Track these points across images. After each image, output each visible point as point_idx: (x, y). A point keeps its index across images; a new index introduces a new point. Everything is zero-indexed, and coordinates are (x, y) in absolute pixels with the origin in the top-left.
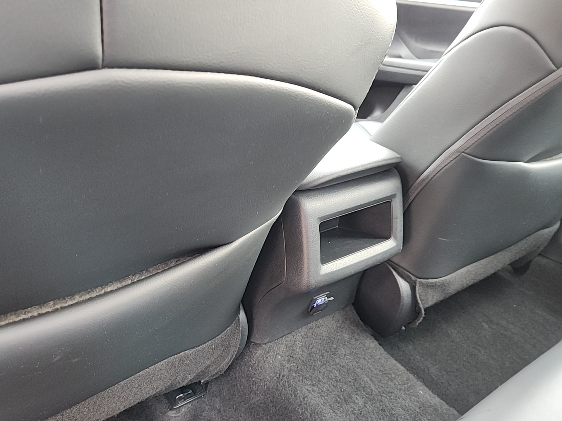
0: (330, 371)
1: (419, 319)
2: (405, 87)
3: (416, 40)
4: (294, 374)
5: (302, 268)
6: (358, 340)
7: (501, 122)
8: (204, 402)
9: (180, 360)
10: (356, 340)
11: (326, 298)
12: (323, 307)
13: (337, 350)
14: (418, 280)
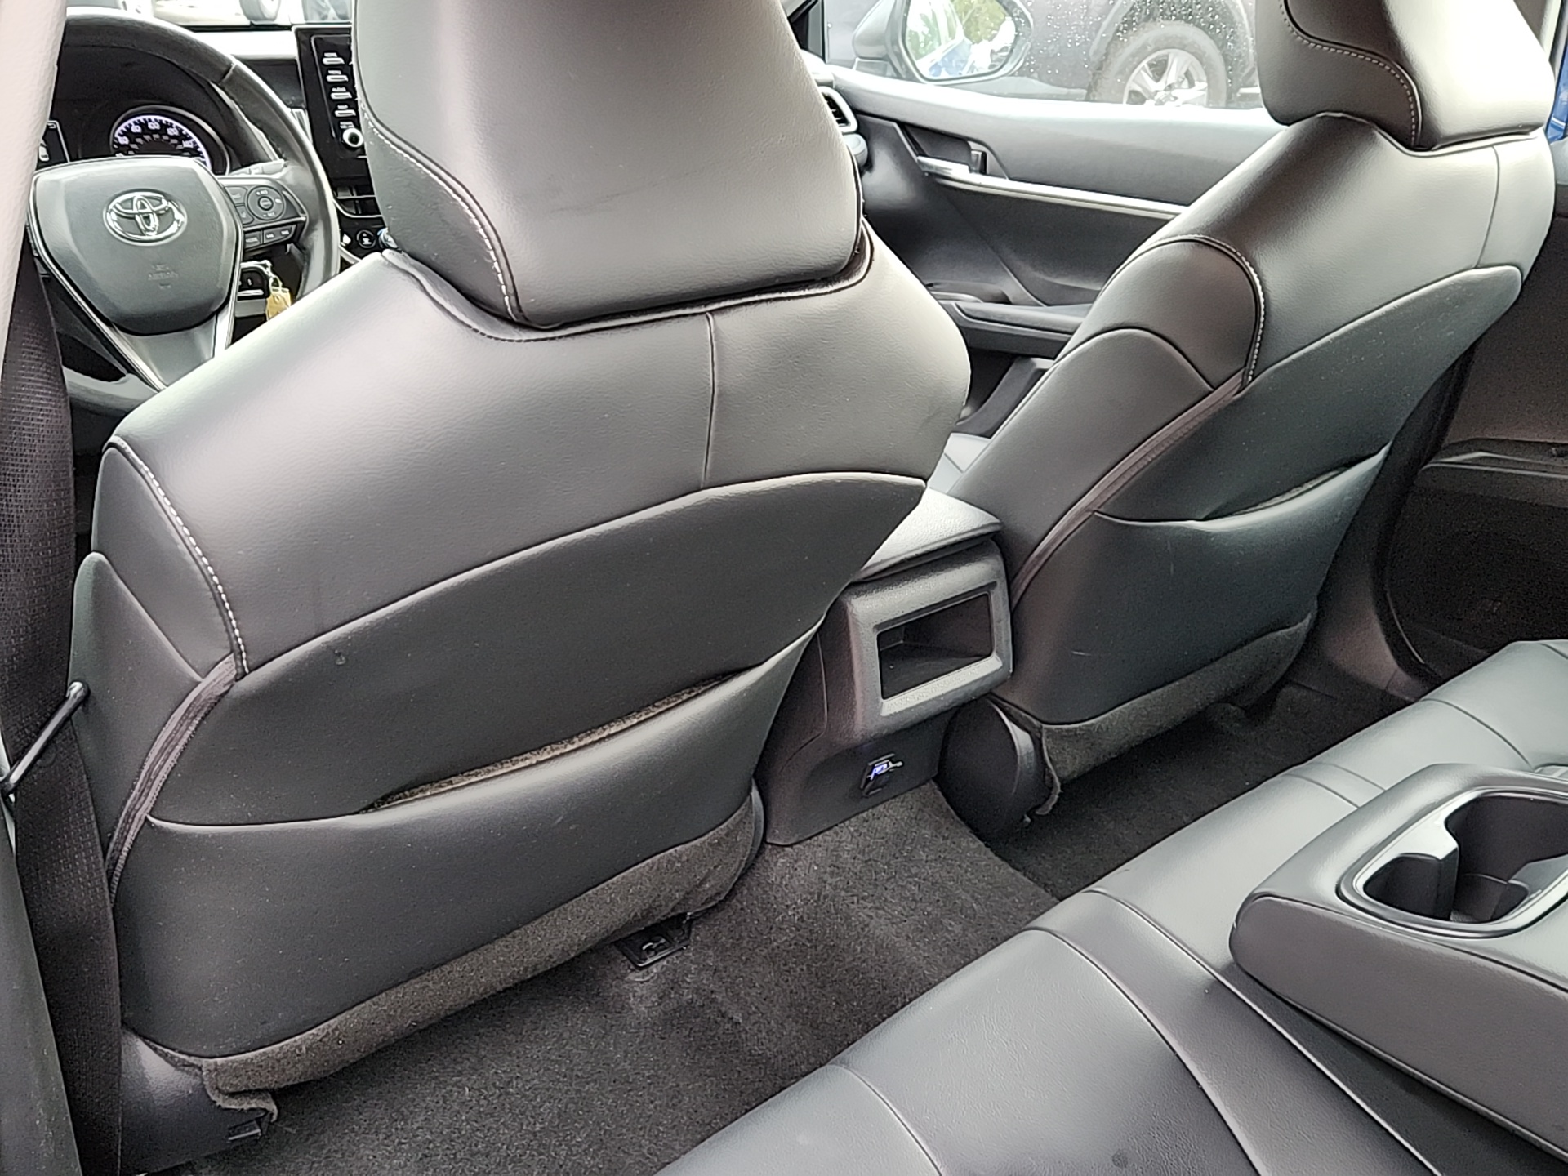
0: (902, 886)
1: (1053, 800)
2: (1017, 359)
3: (1034, 266)
4: (843, 893)
5: (853, 706)
6: (947, 838)
7: (1181, 438)
8: (688, 957)
9: (669, 861)
10: (945, 838)
11: (890, 764)
12: (884, 779)
13: (913, 854)
14: (1044, 726)
